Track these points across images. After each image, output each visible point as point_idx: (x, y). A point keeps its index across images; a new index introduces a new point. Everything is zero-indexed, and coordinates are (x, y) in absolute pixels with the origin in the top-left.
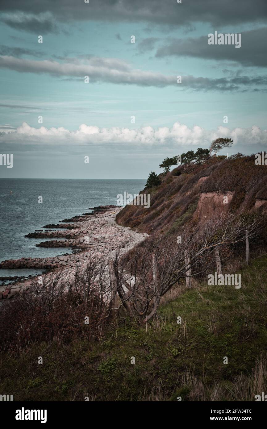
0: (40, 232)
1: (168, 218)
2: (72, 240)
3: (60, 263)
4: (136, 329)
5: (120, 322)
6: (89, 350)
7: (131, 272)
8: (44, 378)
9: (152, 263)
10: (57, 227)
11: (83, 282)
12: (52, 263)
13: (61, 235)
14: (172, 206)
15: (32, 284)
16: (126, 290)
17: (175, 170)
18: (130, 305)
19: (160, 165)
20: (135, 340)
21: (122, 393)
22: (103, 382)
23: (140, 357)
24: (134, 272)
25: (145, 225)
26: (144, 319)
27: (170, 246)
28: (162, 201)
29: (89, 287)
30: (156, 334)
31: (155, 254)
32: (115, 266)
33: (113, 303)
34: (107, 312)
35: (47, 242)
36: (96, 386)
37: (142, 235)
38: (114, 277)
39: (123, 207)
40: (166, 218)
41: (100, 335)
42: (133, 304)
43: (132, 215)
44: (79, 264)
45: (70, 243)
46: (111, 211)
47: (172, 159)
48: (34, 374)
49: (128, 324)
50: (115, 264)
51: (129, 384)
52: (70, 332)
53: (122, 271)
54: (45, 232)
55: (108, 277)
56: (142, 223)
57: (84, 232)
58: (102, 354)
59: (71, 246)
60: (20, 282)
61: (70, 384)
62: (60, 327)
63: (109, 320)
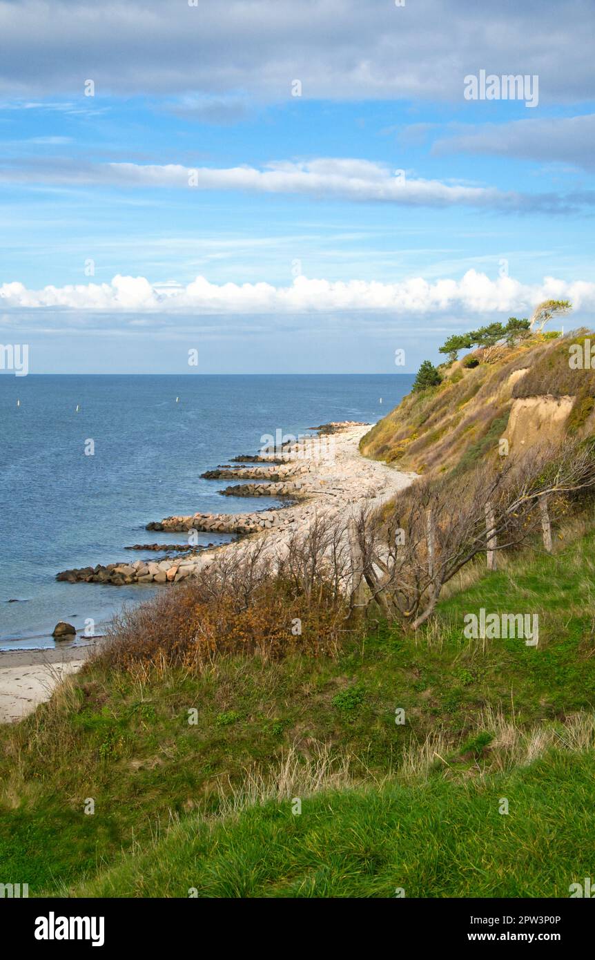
0: (225, 469)
1: (455, 445)
2: (280, 484)
3: (262, 523)
4: (397, 639)
5: (369, 628)
6: (315, 671)
7: (389, 541)
8: (243, 713)
9: (426, 526)
10: (255, 460)
11: (302, 558)
12: (248, 523)
13: (262, 475)
14: (462, 422)
15: (215, 559)
16: (379, 573)
17: (467, 357)
18: (386, 599)
19: (440, 350)
20: (396, 657)
21: (374, 741)
22: (340, 723)
23: (405, 686)
25: (412, 458)
26: (411, 623)
27: (459, 496)
28: (444, 414)
29: (314, 566)
30: (434, 648)
31: (433, 510)
32: (360, 531)
33: (357, 595)
34: (347, 610)
35: (238, 487)
36: (329, 729)
37: (406, 476)
38: (357, 551)
39: (373, 425)
40: (450, 444)
41: (334, 648)
42: (393, 597)
43: (389, 440)
44: (294, 526)
45: (278, 489)
46: (351, 433)
47: (462, 337)
48: (225, 704)
49: (384, 632)
50: (360, 528)
51: (387, 727)
52: (283, 641)
53: (373, 540)
54: (234, 469)
55: (348, 553)
56: (407, 454)
57: (303, 470)
58: (339, 680)
59: (280, 495)
60: (195, 553)
61: (285, 723)
62: (266, 632)
63: (349, 624)
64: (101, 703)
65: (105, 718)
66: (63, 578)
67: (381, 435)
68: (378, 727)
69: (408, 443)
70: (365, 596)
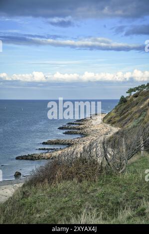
0: (65, 126)
2: (80, 131)
3: (75, 142)
4: (115, 176)
5: (106, 173)
6: (91, 186)
8: (70, 198)
9: (123, 143)
10: (73, 124)
11: (87, 152)
12: (71, 142)
13: (75, 128)
14: (133, 113)
15: (62, 152)
16: (109, 156)
17: (134, 94)
18: (111, 164)
19: (126, 92)
20: (115, 182)
21: (109, 208)
22: (99, 202)
23: (118, 191)
24: (113, 147)
25: (118, 124)
26: (119, 171)
27: (132, 135)
28: (128, 111)
29: (90, 154)
30: (126, 179)
31: (124, 138)
33: (103, 163)
34: (100, 167)
35: (68, 132)
36: (95, 204)
37: (116, 128)
38: (103, 150)
39: (107, 114)
40: (130, 119)
41: (96, 179)
42: (113, 164)
43: (111, 118)
44: (84, 143)
47: (133, 88)
48: (65, 196)
49: (111, 174)
50: (103, 143)
51: (112, 204)
52: (81, 176)
53: (107, 147)
54: (67, 126)
56: (117, 122)
57: (87, 127)
58: (98, 188)
59: (80, 134)
60: (56, 151)
61: (82, 202)
62: (76, 174)
63: (101, 171)
64: (28, 196)
65: (29, 201)
66: (17, 158)
67: (109, 117)
68: (110, 204)
69: (117, 119)
70: (105, 163)
